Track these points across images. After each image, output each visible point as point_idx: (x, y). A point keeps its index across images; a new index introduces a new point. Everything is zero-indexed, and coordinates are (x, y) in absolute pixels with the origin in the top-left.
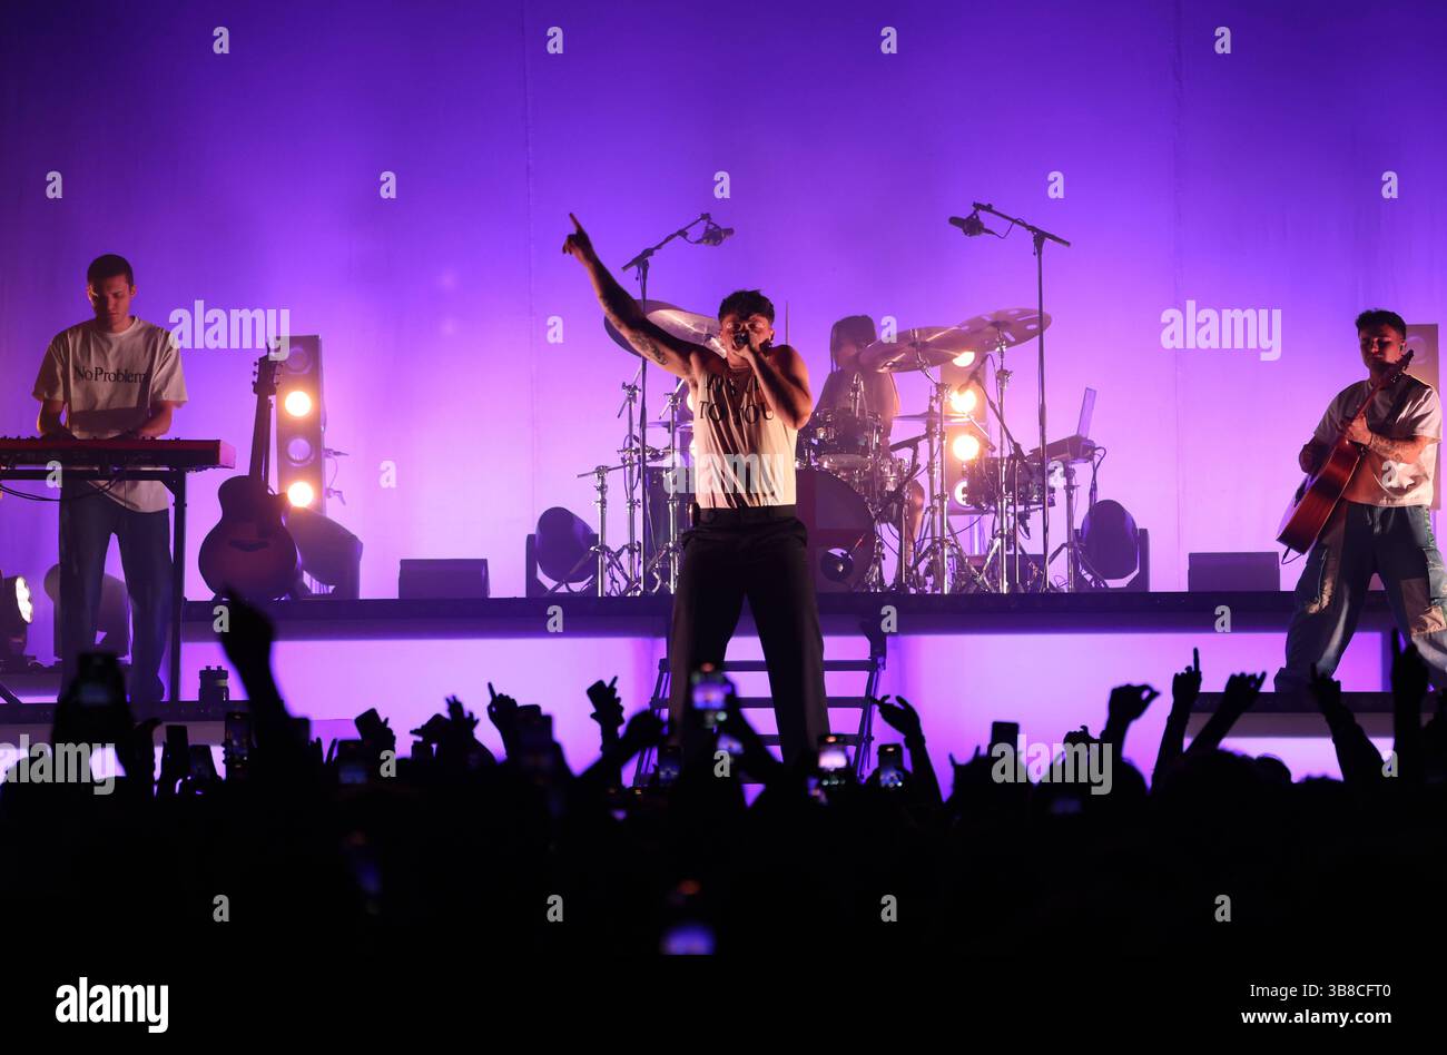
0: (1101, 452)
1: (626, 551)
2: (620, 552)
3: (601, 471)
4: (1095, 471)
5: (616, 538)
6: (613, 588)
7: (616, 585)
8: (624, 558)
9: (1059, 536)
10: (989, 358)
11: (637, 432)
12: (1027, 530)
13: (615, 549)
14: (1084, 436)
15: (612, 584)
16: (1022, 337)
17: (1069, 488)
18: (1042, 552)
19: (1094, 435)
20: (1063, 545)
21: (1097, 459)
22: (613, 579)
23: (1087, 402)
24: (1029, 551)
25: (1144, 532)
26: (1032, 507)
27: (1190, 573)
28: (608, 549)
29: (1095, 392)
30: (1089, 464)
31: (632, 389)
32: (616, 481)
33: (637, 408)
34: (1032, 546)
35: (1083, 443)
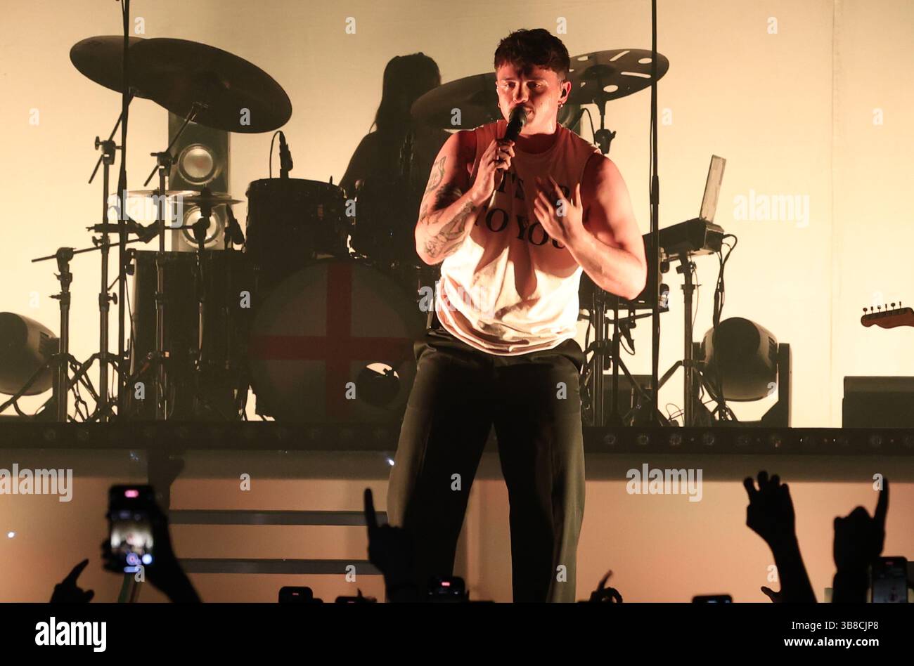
0: (730, 241)
1: (97, 362)
2: (89, 363)
3: (64, 256)
4: (722, 266)
5: (83, 345)
6: (78, 410)
7: (81, 406)
8: (94, 373)
9: (673, 350)
10: (586, 112)
11: (113, 200)
12: (631, 343)
13: (82, 358)
14: (708, 219)
15: (76, 405)
16: (629, 87)
17: (689, 289)
18: (650, 372)
19: (721, 219)
20: (678, 364)
21: (725, 250)
22: (78, 399)
23: (714, 172)
24: (633, 371)
25: (785, 349)
26: (638, 312)
27: (845, 402)
28: (72, 359)
29: (724, 161)
30: (716, 256)
31: (109, 147)
32: (86, 269)
33: (115, 170)
34: (637, 363)
35: (708, 229)
